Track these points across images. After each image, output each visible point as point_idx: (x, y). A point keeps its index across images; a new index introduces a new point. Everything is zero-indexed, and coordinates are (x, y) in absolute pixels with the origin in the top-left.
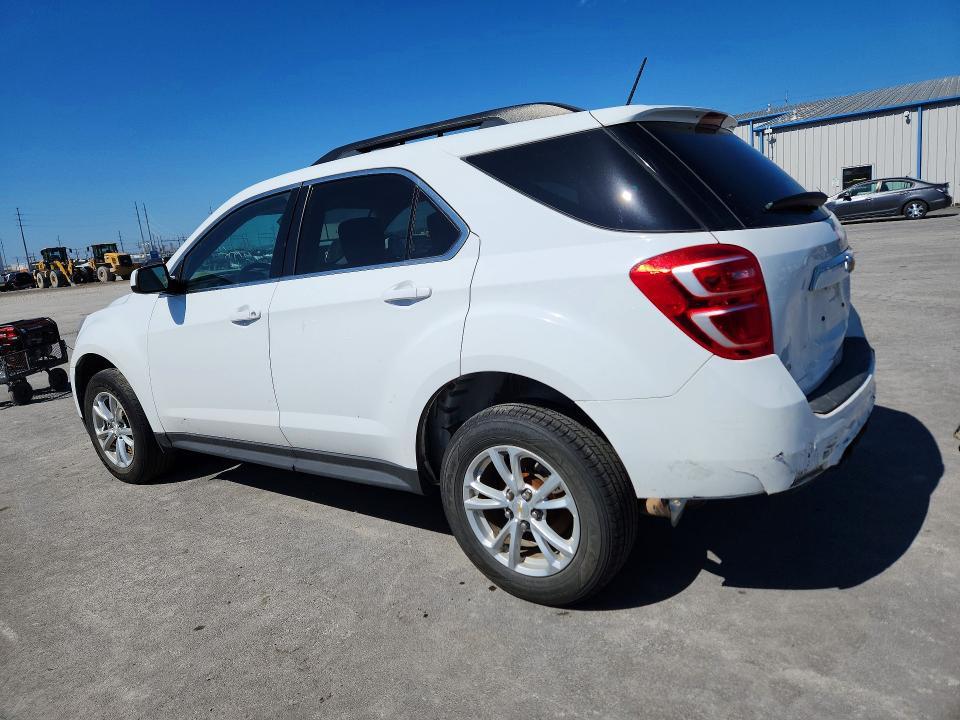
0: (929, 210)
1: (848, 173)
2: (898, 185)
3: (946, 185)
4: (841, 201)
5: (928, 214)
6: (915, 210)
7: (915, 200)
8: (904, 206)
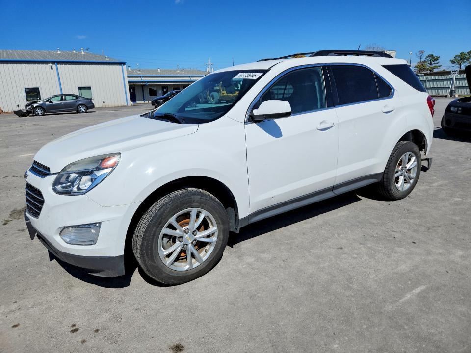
0: (88, 109)
1: (27, 90)
2: (71, 98)
3: (91, 99)
4: (47, 103)
5: (88, 111)
6: (83, 109)
7: (82, 105)
8: (77, 107)
